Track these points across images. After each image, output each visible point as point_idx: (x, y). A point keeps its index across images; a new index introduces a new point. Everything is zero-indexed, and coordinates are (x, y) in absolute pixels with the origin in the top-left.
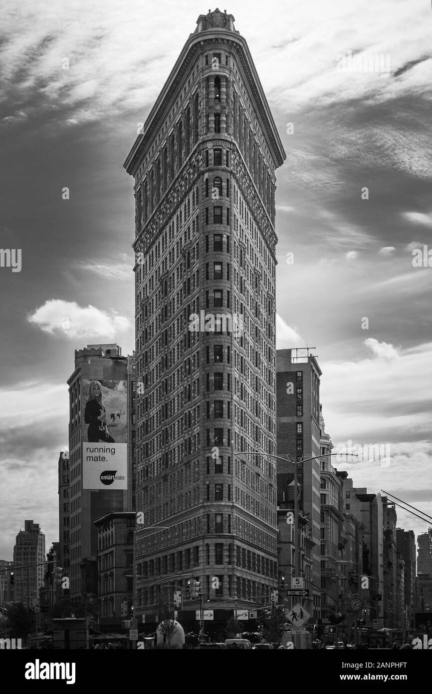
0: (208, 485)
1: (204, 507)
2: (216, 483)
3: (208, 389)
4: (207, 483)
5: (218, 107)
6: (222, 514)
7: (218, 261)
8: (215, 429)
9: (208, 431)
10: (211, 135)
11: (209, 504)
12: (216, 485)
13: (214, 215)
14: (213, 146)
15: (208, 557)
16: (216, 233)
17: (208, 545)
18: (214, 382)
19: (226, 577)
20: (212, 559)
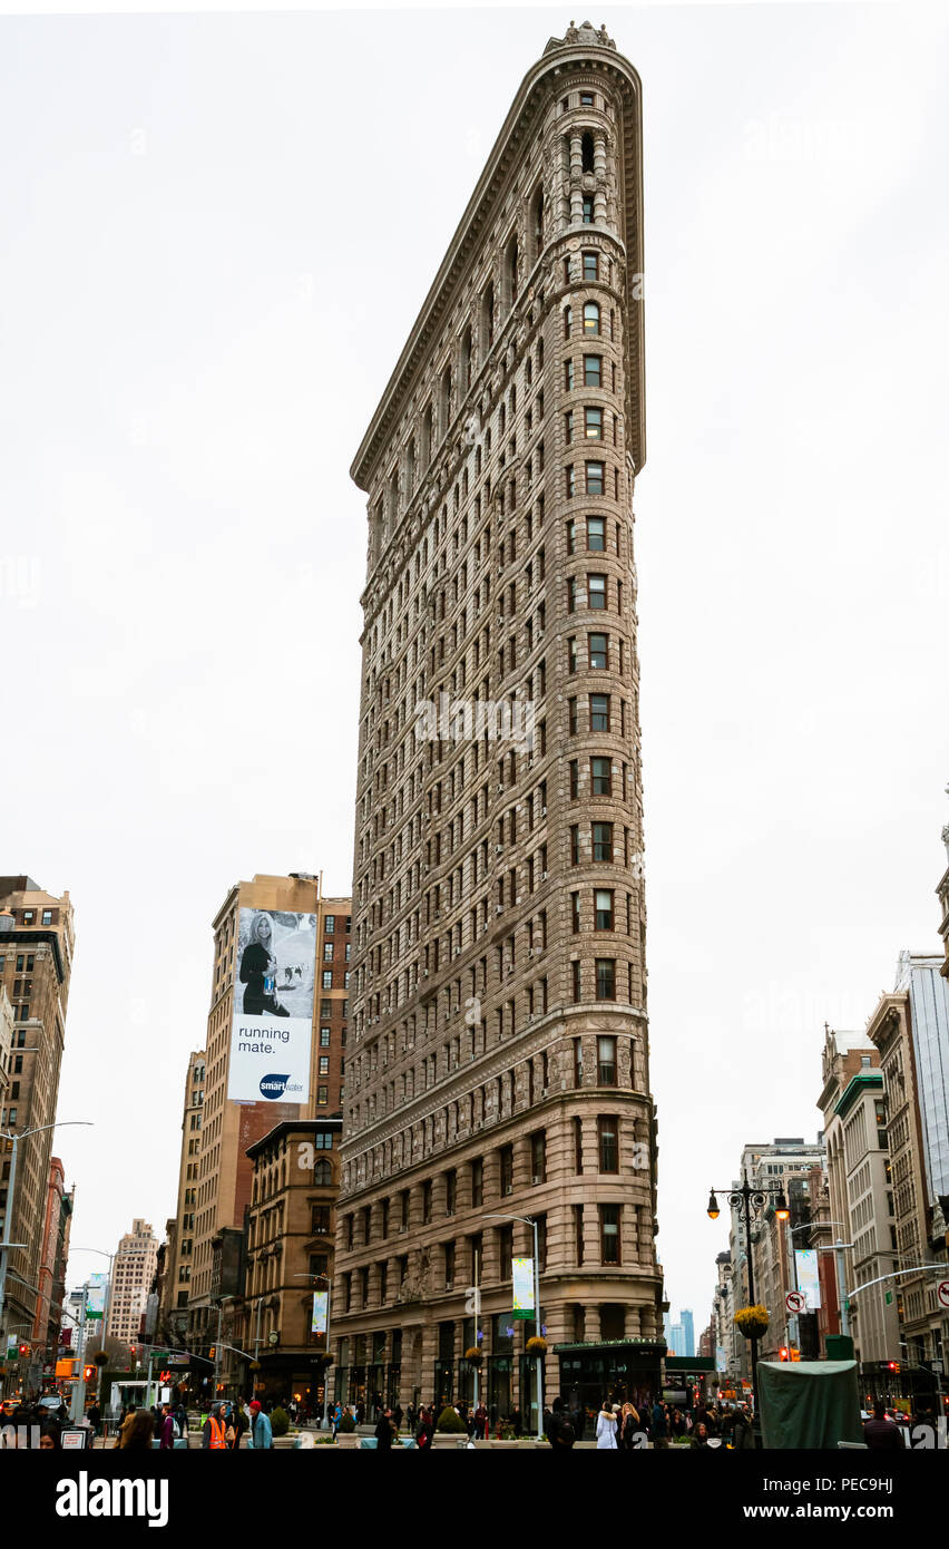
0: (576, 964)
1: (564, 1019)
2: (598, 955)
3: (573, 732)
4: (574, 957)
5: (590, 181)
6: (614, 1039)
7: (595, 458)
8: (593, 823)
9: (574, 828)
10: (577, 226)
11: (579, 1009)
12: (598, 960)
13: (585, 372)
14: (582, 246)
15: (579, 1152)
16: (590, 403)
17: (577, 1121)
18: (588, 714)
19: (628, 1209)
20: (591, 1159)
